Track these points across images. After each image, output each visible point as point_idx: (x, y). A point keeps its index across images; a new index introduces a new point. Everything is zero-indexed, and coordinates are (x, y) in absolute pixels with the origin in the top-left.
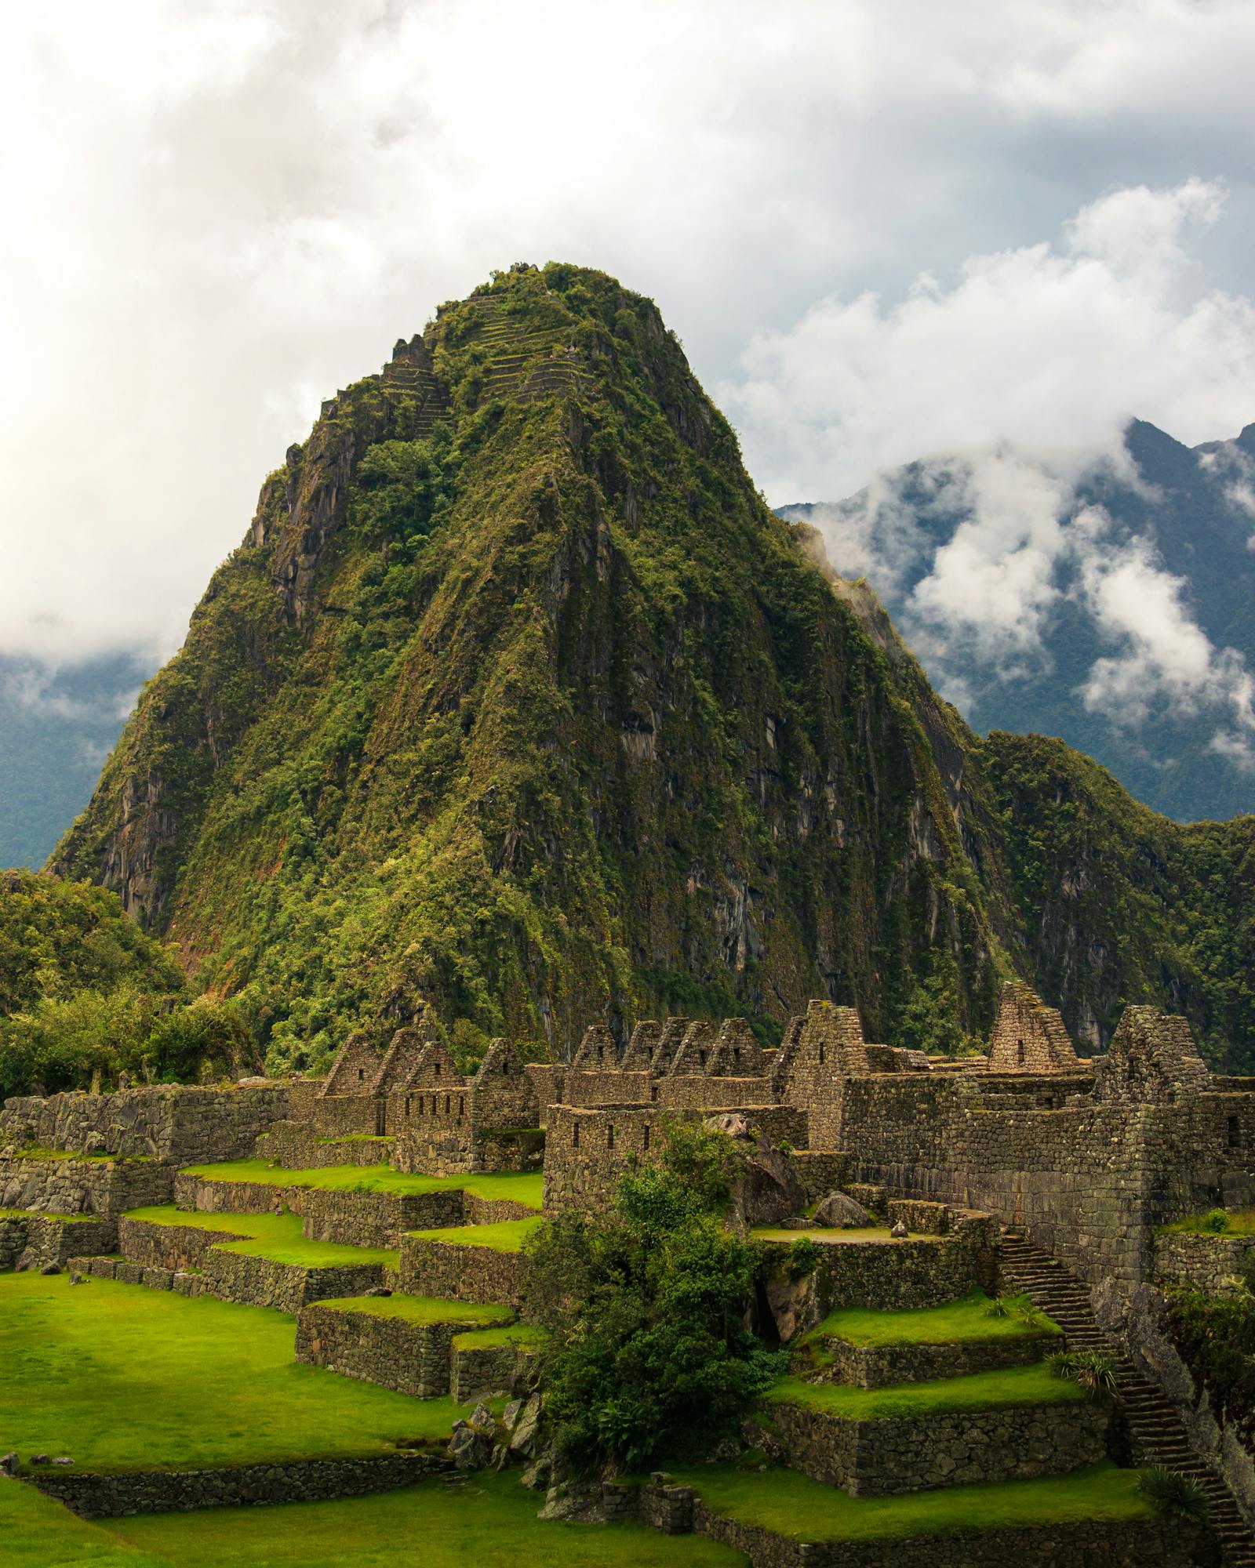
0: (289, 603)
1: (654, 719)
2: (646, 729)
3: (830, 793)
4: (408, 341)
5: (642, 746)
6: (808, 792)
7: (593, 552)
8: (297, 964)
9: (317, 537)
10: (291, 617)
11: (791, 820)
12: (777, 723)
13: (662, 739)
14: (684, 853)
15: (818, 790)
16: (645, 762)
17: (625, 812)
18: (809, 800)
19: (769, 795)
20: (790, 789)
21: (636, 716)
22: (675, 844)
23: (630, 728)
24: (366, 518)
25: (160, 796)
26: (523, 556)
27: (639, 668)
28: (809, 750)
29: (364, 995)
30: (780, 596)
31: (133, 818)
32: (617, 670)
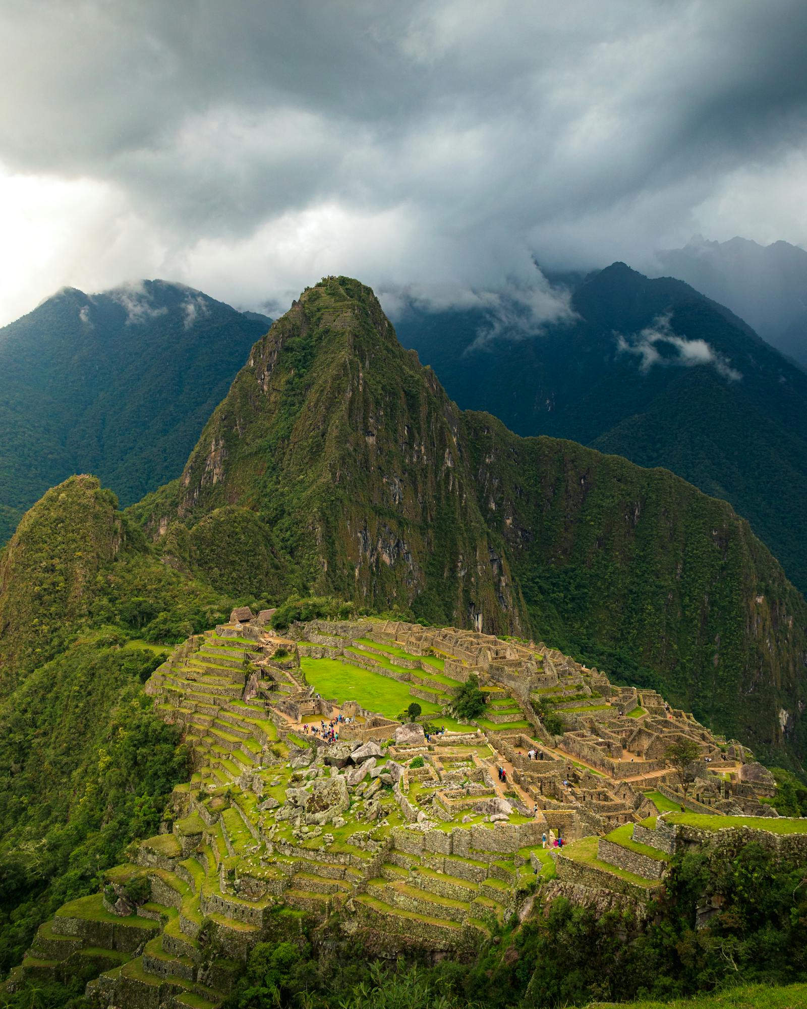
0: (262, 386)
1: (375, 432)
2: (373, 435)
3: (423, 448)
4: (297, 301)
5: (371, 440)
6: (417, 448)
7: (358, 382)
8: (275, 506)
9: (271, 366)
10: (263, 391)
11: (411, 457)
12: (408, 427)
13: (377, 438)
14: (383, 471)
15: (419, 447)
16: (372, 445)
17: (367, 461)
18: (416, 451)
19: (405, 450)
20: (412, 447)
21: (370, 432)
22: (380, 468)
23: (368, 435)
24: (286, 362)
25: (223, 445)
26: (339, 384)
27: (371, 418)
28: (417, 435)
29: (301, 522)
30: (409, 387)
31: (215, 450)
32: (365, 418)
